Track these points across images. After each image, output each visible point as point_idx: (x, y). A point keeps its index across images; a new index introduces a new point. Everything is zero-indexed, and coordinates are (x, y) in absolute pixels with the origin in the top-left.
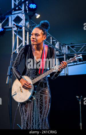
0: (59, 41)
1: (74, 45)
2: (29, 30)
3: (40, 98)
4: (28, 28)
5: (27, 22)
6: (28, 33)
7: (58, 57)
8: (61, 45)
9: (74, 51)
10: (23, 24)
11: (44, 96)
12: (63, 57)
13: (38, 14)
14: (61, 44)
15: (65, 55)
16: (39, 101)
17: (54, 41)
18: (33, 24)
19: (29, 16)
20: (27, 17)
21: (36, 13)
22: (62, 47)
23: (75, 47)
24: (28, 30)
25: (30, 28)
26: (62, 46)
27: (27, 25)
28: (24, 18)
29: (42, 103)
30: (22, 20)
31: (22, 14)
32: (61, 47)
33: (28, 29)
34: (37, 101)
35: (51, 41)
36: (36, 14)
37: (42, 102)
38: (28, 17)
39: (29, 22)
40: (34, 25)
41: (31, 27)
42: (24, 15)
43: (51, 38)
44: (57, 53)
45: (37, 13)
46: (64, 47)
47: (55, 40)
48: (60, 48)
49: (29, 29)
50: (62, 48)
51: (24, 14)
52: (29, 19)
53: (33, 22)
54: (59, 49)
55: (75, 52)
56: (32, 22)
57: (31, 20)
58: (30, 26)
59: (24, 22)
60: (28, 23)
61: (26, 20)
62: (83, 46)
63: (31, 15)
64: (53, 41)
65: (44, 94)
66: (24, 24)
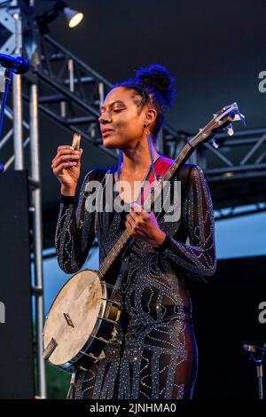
2: (39, 76)
3: (144, 363)
4: (36, 69)
5: (31, 47)
6: (34, 89)
8: (169, 137)
9: (225, 159)
10: (14, 53)
11: (158, 352)
13: (73, 12)
14: (170, 131)
16: (137, 373)
18: (56, 53)
19: (37, 19)
20: (28, 24)
21: (65, 6)
22: (176, 147)
24: (33, 77)
25: (43, 69)
27: (30, 57)
28: (16, 29)
29: (149, 381)
30: (9, 34)
31: (11, 12)
32: (171, 144)
33: (34, 73)
34: (131, 375)
36: (67, 10)
37: (150, 378)
38: (35, 23)
39: (37, 44)
40: (59, 55)
41: (48, 63)
42: (16, 16)
45: (72, 8)
46: (182, 143)
49: (40, 73)
50: (172, 150)
51: (18, 11)
52: (37, 31)
53: (55, 43)
55: (227, 166)
56: (50, 42)
57: (47, 36)
58: (43, 62)
59: (20, 46)
60: (34, 47)
61: (27, 36)
62: (261, 140)
63: (45, 14)
65: (158, 344)
66: (18, 52)
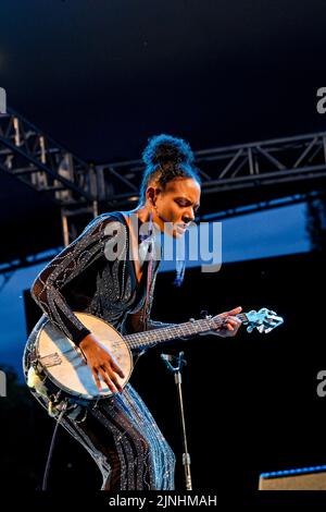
0: (69, 151)
1: (126, 163)
7: (69, 213)
8: (79, 166)
9: (130, 184)
12: (89, 209)
14: (79, 161)
15: (95, 203)
17: (54, 154)
22: (85, 175)
23: (132, 170)
26: (83, 168)
32: (81, 173)
35: (43, 152)
43: (42, 139)
44: (66, 198)
46: (91, 172)
47: (56, 150)
48: (76, 177)
50: (82, 178)
54: (73, 180)
55: (132, 191)
64: (51, 151)
